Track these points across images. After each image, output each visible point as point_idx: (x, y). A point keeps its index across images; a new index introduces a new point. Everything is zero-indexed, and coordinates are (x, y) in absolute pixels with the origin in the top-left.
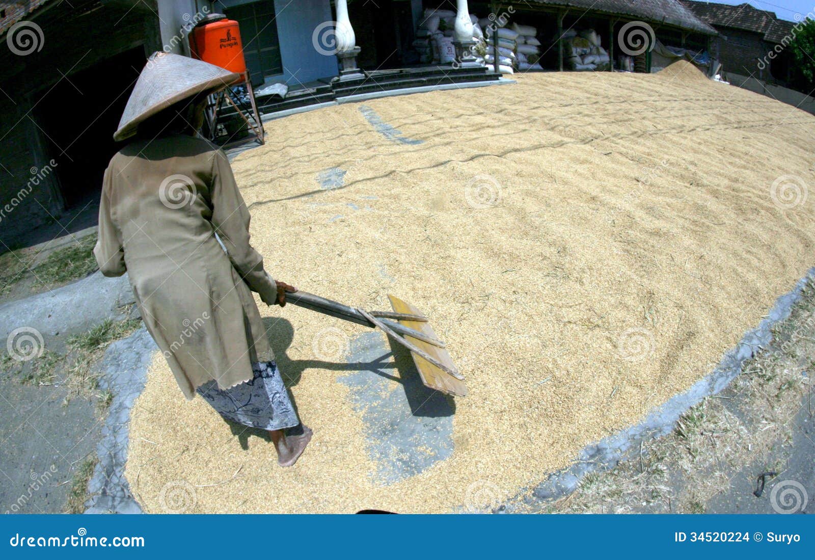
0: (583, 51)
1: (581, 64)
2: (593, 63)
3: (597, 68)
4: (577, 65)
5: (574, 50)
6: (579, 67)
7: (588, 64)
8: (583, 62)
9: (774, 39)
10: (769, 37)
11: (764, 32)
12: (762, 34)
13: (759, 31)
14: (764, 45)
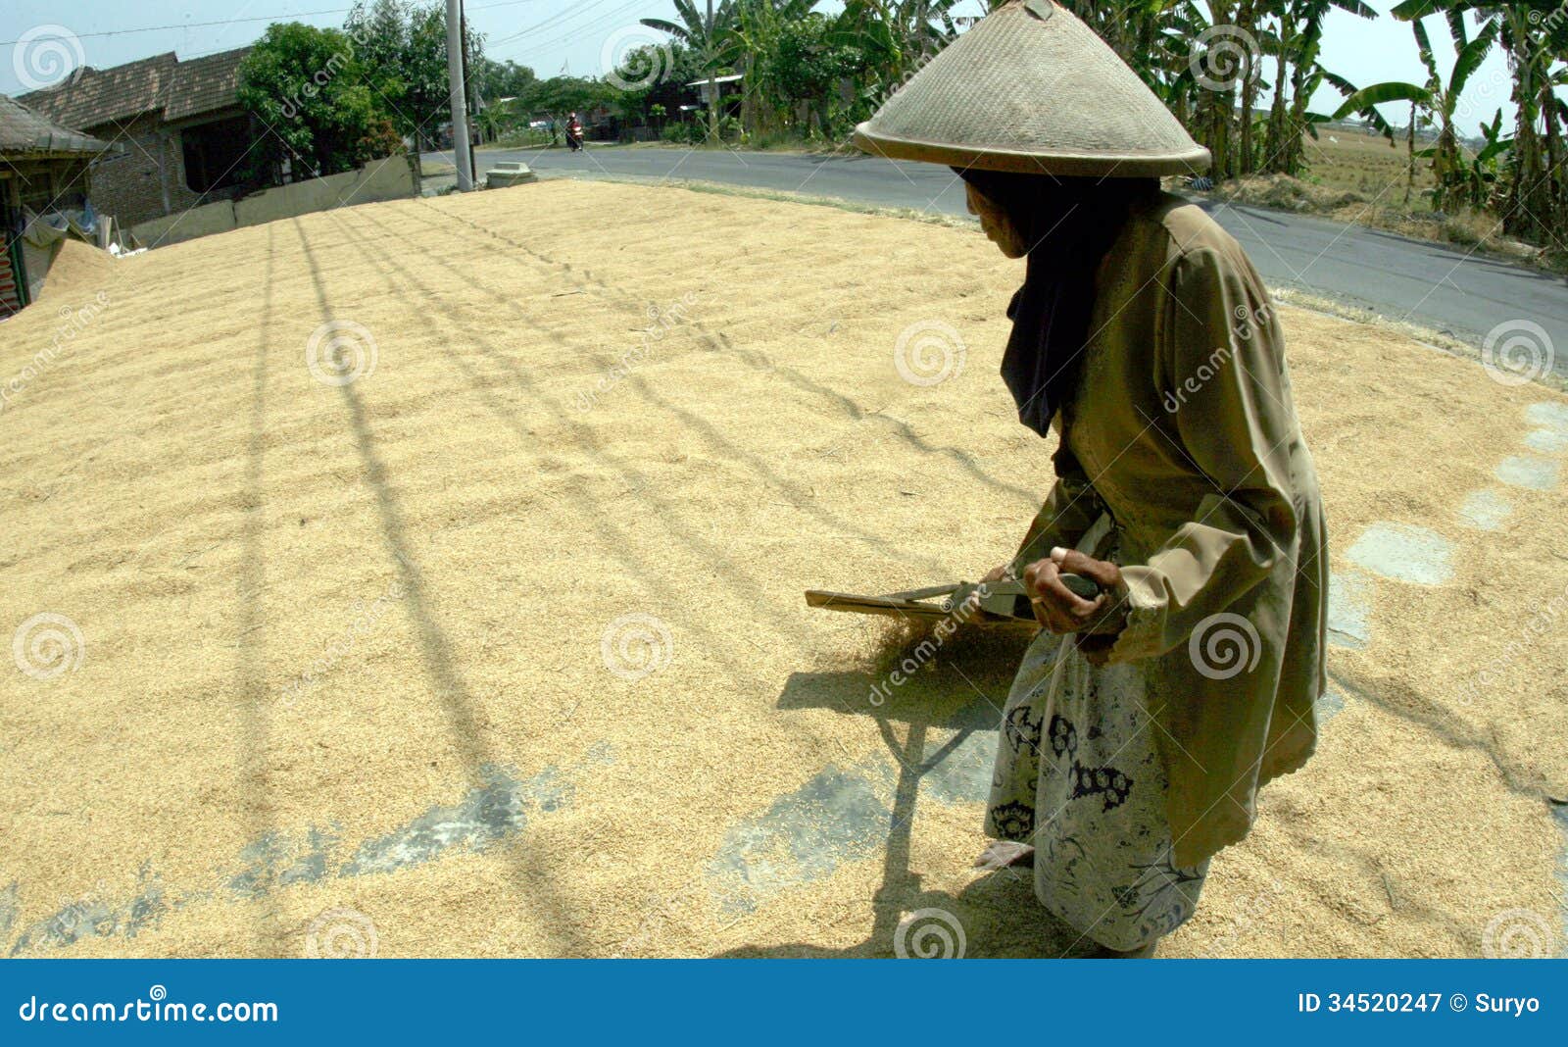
9: (188, 107)
10: (176, 110)
11: (164, 104)
12: (160, 111)
13: (152, 106)
14: (163, 133)
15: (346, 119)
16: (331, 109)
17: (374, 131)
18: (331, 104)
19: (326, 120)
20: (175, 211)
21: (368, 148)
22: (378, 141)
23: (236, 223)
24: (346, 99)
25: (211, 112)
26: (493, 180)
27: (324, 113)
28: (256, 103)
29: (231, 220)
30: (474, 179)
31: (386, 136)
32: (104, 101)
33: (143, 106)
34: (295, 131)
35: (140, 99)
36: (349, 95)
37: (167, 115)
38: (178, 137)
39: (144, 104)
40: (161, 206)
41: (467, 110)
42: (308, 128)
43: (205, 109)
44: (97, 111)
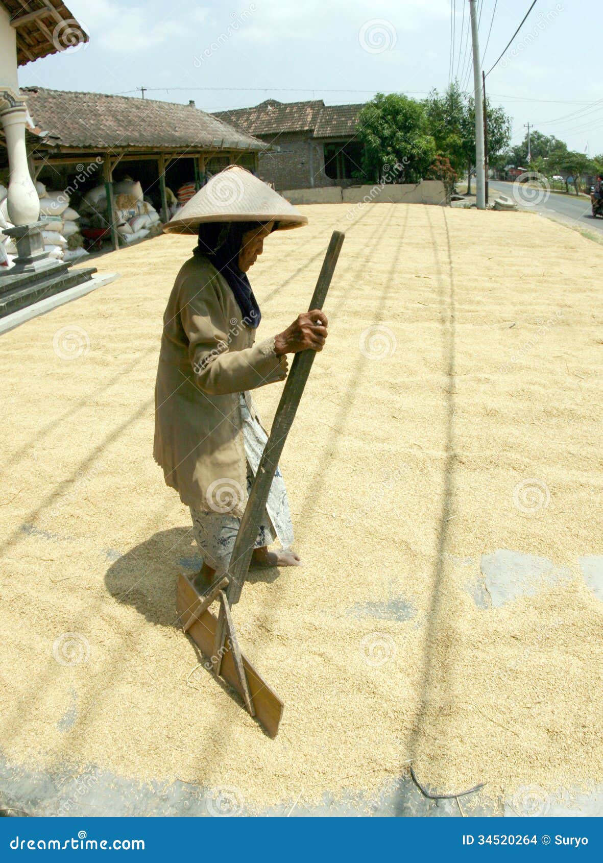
0: (130, 213)
1: (131, 234)
2: (143, 228)
3: (150, 233)
4: (128, 236)
5: (120, 214)
6: (130, 238)
7: (138, 230)
8: (134, 232)
9: (328, 132)
10: (320, 133)
11: (313, 128)
12: (311, 131)
13: (306, 128)
14: (313, 144)
15: (418, 154)
16: (409, 147)
17: (438, 163)
18: (410, 144)
19: (405, 152)
20: (316, 186)
21: (434, 173)
22: (440, 169)
23: (342, 200)
24: (419, 142)
25: (340, 137)
26: (498, 205)
27: (406, 148)
28: (365, 136)
29: (339, 197)
30: (487, 202)
31: (445, 168)
32: (279, 121)
33: (301, 127)
34: (387, 155)
35: (300, 123)
36: (421, 140)
37: (315, 134)
38: (322, 147)
39: (303, 126)
40: (309, 182)
41: (486, 161)
42: (395, 155)
43: (338, 134)
44: (274, 126)
